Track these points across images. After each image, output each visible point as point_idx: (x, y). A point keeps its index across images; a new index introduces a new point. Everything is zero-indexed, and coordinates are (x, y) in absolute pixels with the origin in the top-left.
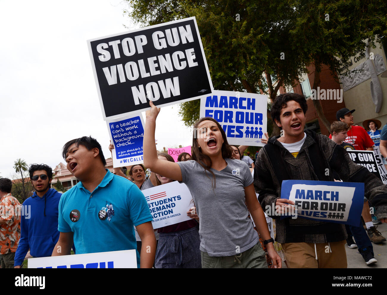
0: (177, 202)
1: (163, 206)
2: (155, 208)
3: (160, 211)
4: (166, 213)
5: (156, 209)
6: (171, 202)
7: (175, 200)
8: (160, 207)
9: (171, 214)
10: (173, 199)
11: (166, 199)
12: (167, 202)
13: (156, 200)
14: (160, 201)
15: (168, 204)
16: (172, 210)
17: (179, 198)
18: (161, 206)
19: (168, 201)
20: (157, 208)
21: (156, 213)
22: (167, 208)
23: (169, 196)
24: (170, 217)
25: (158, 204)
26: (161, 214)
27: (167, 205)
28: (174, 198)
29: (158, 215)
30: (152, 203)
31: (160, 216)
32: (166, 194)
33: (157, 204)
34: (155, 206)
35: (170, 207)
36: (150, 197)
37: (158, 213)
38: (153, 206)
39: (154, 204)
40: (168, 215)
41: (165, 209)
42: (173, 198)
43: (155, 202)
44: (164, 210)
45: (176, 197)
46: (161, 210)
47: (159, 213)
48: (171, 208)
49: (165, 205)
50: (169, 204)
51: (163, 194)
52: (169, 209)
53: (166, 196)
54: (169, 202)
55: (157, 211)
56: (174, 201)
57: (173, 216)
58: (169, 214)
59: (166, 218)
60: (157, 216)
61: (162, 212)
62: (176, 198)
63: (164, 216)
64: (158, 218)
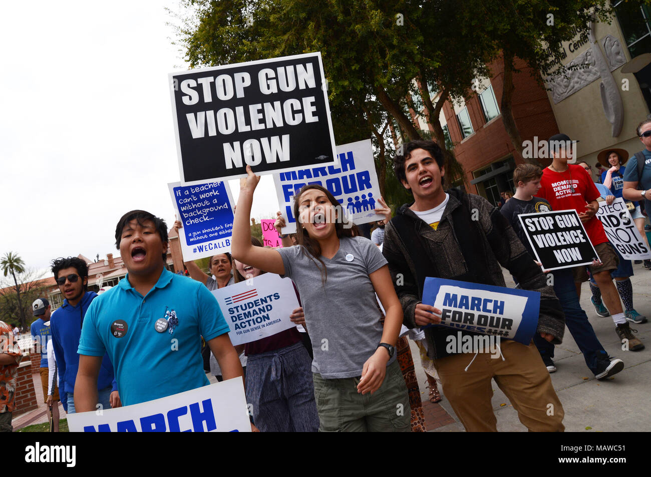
0: (274, 303)
1: (254, 311)
2: (241, 314)
3: (250, 318)
4: (259, 320)
5: (243, 315)
6: (265, 304)
7: (271, 300)
8: (249, 312)
9: (267, 321)
10: (268, 299)
11: (258, 300)
12: (260, 305)
13: (242, 303)
14: (248, 304)
15: (261, 307)
16: (267, 315)
17: (277, 296)
18: (251, 310)
19: (260, 303)
20: (245, 314)
21: (244, 320)
22: (261, 313)
23: (261, 295)
24: (266, 325)
25: (246, 309)
26: (251, 322)
27: (260, 309)
28: (270, 297)
29: (247, 323)
30: (237, 308)
31: (250, 325)
32: (256, 292)
33: (244, 308)
34: (241, 312)
35: (264, 311)
36: (231, 299)
37: (246, 322)
38: (238, 311)
39: (239, 309)
40: (263, 323)
41: (258, 314)
42: (267, 297)
43: (241, 306)
44: (256, 316)
45: (272, 295)
46: (251, 316)
47: (248, 321)
48: (267, 312)
49: (256, 308)
50: (263, 307)
51: (253, 292)
52: (263, 314)
53: (257, 295)
54: (262, 304)
55: (245, 318)
56: (269, 303)
57: (270, 324)
58: (265, 321)
59: (259, 328)
60: (245, 326)
61: (253, 320)
62: (273, 298)
63: (257, 325)
64: (248, 327)
